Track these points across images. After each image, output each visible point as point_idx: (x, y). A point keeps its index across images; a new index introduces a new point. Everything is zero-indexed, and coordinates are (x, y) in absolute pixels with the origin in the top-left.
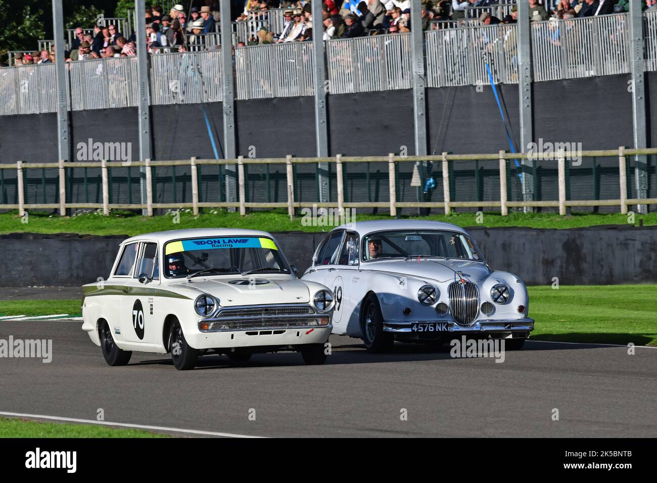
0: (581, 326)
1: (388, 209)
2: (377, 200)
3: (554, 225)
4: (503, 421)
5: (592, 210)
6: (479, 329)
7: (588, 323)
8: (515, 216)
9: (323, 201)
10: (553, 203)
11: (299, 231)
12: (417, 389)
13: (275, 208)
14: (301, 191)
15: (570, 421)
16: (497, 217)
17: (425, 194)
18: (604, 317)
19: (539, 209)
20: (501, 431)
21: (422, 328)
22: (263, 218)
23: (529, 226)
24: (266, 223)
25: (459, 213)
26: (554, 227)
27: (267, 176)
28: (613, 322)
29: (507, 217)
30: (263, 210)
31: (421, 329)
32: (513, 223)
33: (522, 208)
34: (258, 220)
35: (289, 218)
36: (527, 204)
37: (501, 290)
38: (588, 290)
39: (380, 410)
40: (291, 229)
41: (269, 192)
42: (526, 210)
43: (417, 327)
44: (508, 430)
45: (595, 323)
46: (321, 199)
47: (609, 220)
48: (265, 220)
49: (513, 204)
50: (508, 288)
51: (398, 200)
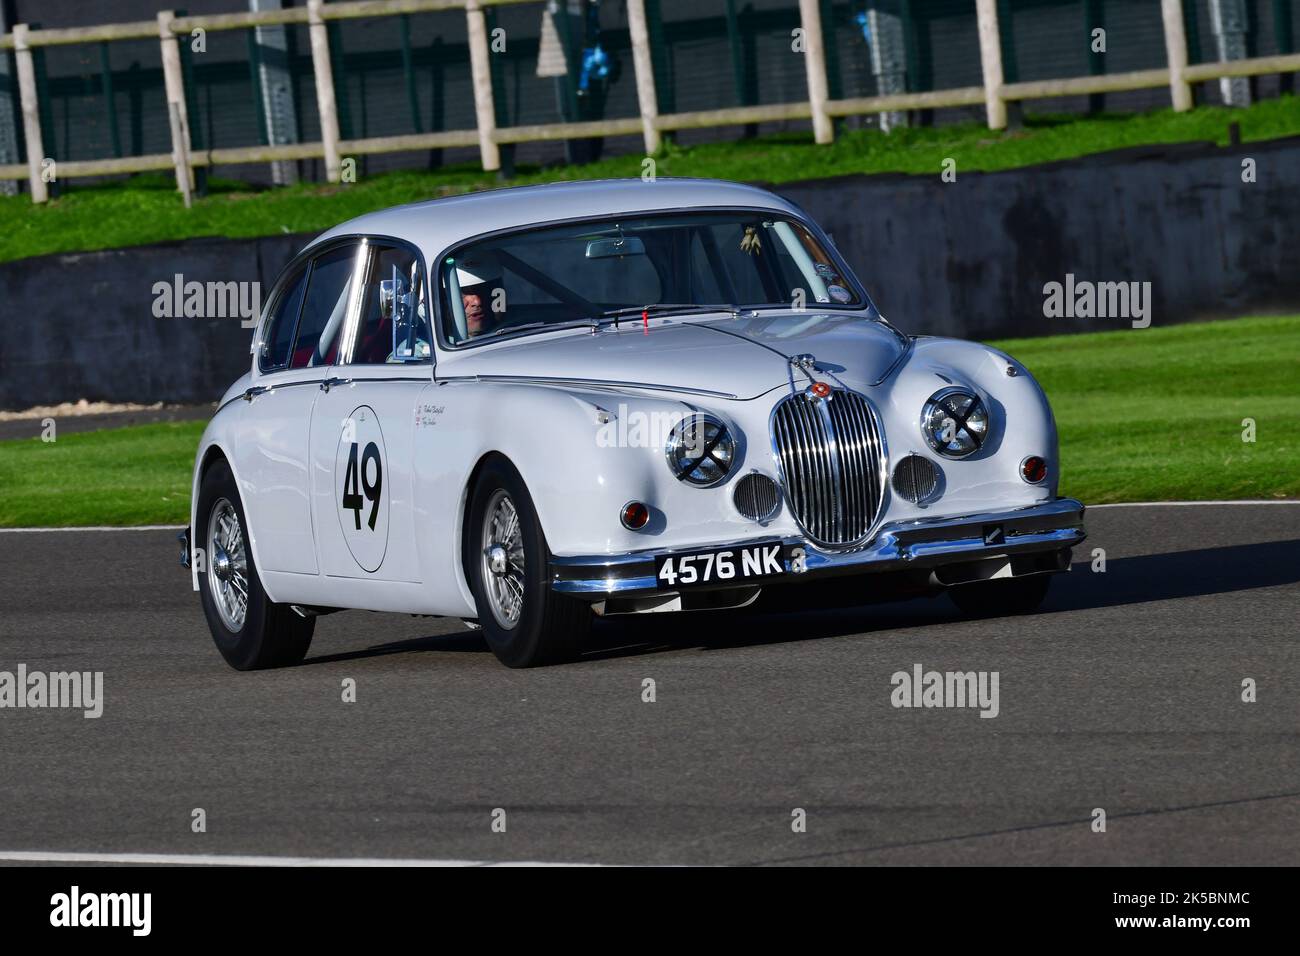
0: (1077, 454)
1: (474, 152)
2: (438, 127)
3: (977, 163)
4: (863, 752)
5: (1085, 106)
6: (893, 556)
7: (1097, 445)
8: (855, 142)
9: (276, 142)
10: (967, 96)
11: (212, 238)
12: (600, 677)
13: (135, 175)
14: (210, 120)
15: (1061, 737)
16: (802, 151)
17: (582, 98)
18: (1143, 422)
19: (927, 116)
20: (856, 781)
21: (693, 570)
22: (102, 205)
23: (900, 168)
24: (112, 220)
25: (685, 147)
26: (976, 167)
27: (106, 81)
28: (1171, 434)
29: (833, 148)
30: (99, 182)
31: (688, 575)
32: (851, 165)
33: (876, 116)
34: (88, 211)
35: (180, 198)
36: (890, 105)
37: (961, 408)
38: (1090, 345)
39: (494, 748)
40: (187, 232)
41: (115, 129)
42: (889, 123)
43: (676, 568)
44: (878, 778)
45: (1120, 444)
46: (271, 137)
47: (1138, 133)
48: (109, 212)
49: (849, 107)
50: (983, 397)
51: (501, 121)
